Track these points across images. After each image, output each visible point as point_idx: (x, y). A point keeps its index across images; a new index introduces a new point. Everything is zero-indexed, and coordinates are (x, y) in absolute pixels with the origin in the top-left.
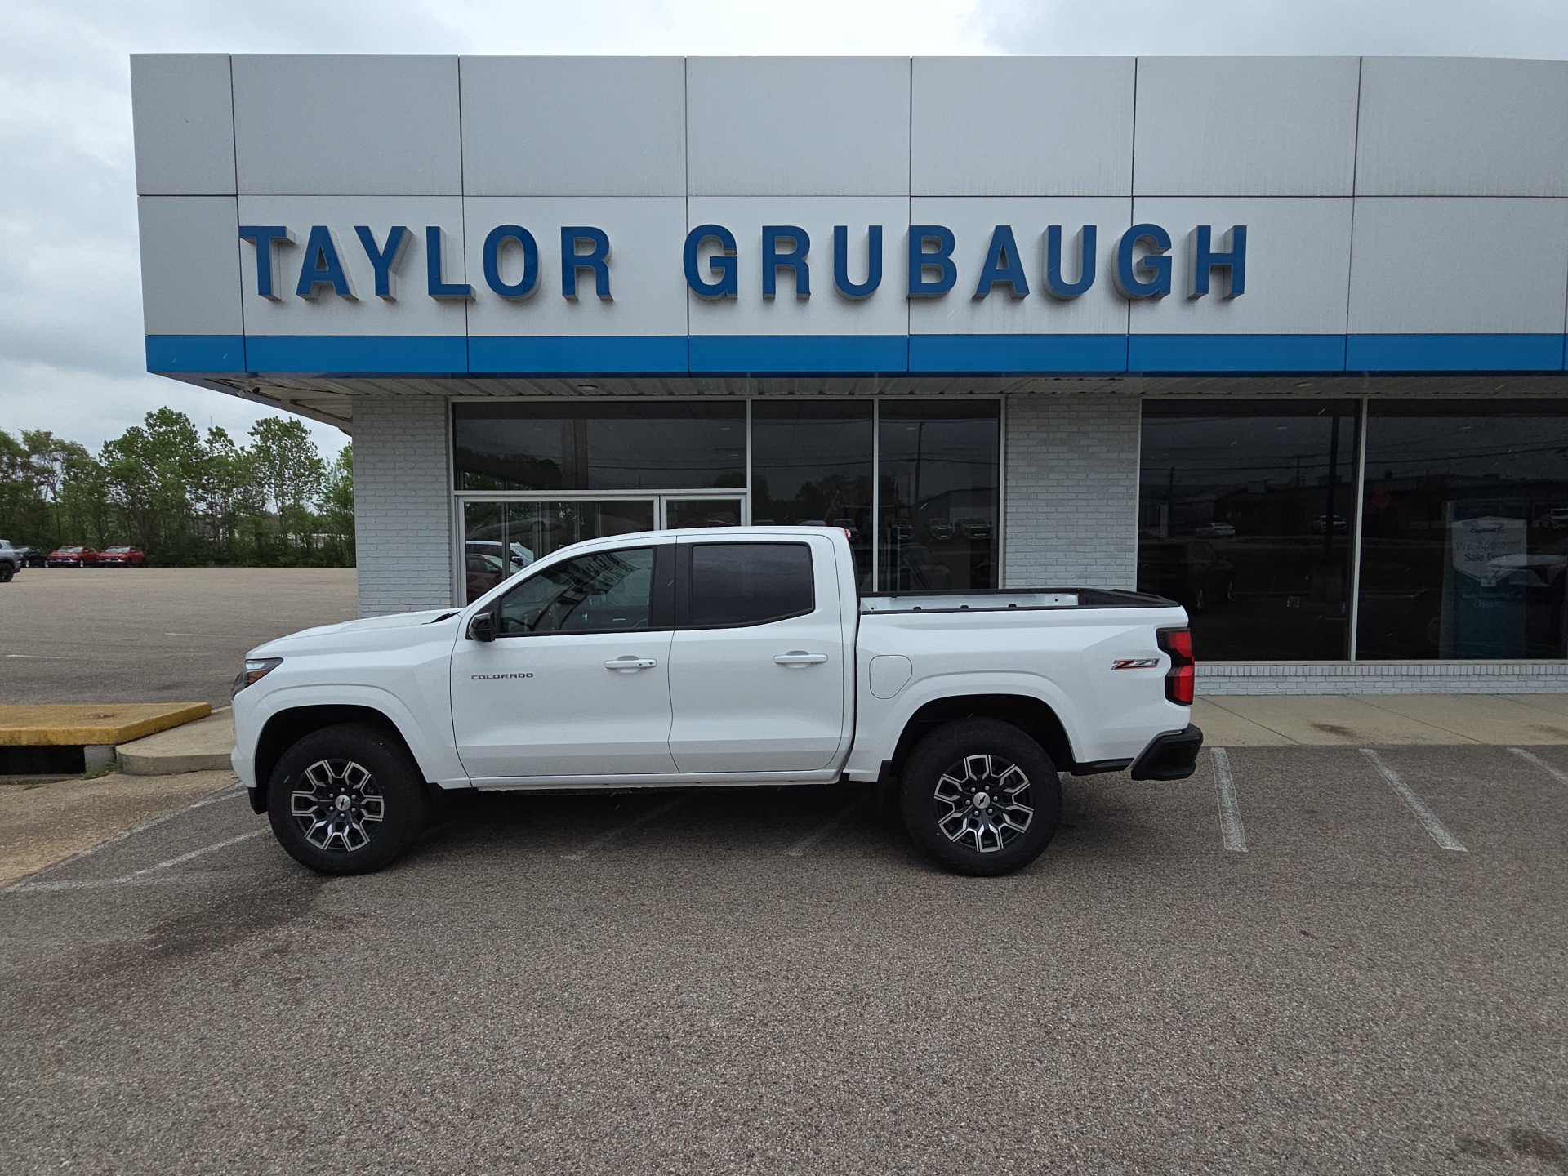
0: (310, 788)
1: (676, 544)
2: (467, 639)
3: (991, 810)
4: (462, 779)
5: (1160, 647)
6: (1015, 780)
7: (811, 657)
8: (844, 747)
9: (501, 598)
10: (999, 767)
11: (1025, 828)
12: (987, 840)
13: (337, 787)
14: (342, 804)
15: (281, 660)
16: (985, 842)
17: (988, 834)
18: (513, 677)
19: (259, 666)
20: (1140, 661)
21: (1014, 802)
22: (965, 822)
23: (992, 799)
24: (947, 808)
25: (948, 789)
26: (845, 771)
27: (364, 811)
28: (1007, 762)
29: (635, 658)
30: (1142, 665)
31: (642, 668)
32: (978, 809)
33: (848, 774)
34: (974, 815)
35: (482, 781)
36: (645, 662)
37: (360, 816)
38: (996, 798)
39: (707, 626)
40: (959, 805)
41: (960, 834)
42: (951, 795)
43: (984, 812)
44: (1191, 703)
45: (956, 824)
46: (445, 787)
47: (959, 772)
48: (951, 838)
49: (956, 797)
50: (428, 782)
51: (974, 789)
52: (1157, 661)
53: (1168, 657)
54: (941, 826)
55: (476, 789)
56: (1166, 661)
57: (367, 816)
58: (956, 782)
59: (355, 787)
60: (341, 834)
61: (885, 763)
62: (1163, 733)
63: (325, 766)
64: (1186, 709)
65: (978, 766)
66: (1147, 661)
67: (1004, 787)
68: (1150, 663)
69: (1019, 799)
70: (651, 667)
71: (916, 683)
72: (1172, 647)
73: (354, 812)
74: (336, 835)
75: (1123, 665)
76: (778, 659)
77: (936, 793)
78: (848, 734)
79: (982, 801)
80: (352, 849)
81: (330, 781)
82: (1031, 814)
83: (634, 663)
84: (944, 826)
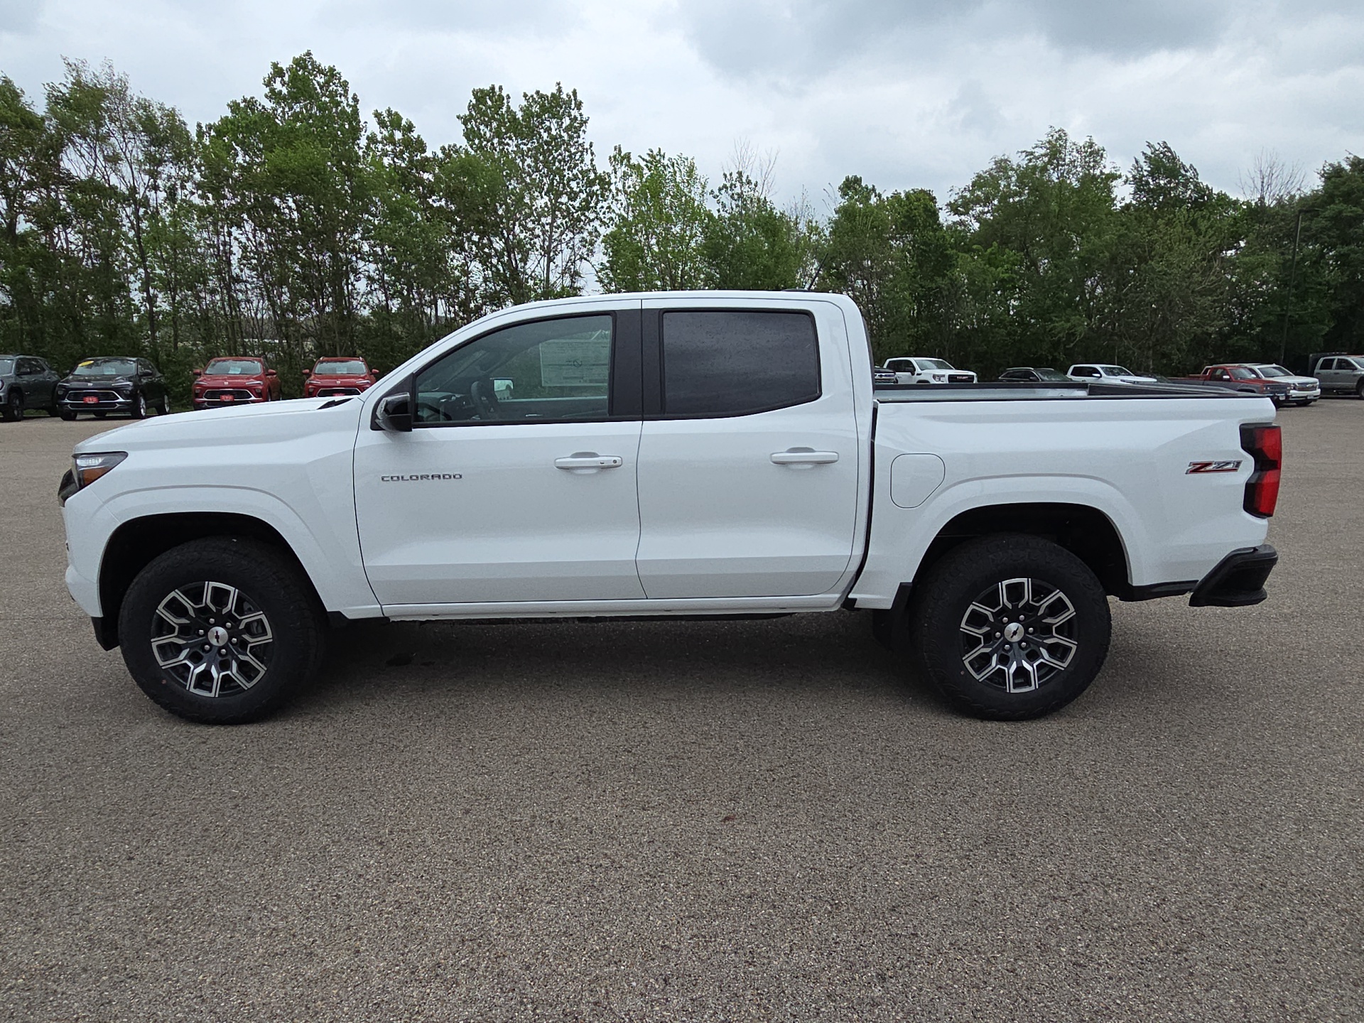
0: (171, 630)
1: (641, 310)
2: (373, 428)
3: (1024, 644)
4: (369, 607)
5: (1243, 448)
6: (1057, 608)
7: (818, 455)
8: (854, 567)
9: (414, 377)
10: (1039, 593)
11: (1065, 665)
12: (1018, 679)
13: (204, 618)
14: (217, 637)
15: (125, 455)
16: (1017, 681)
17: (1021, 671)
18: (436, 479)
19: (96, 462)
20: (1219, 463)
21: (1054, 634)
22: (994, 658)
23: (1026, 631)
24: (973, 642)
25: (977, 619)
26: (851, 596)
27: (246, 637)
28: (1050, 587)
29: (593, 455)
30: (1221, 468)
31: (604, 468)
32: (1009, 643)
33: (855, 600)
34: (1004, 650)
35: (395, 609)
36: (607, 460)
37: (243, 644)
38: (1031, 629)
39: (684, 415)
40: (989, 637)
41: (987, 672)
42: (980, 627)
43: (1016, 646)
44: (1271, 515)
45: (984, 660)
46: (350, 616)
47: (992, 600)
48: (977, 677)
49: (986, 629)
50: (328, 610)
51: (1005, 619)
52: (1238, 464)
53: (1251, 459)
54: (966, 663)
55: (387, 618)
56: (1249, 462)
57: (252, 641)
58: (987, 611)
59: (225, 611)
60: (229, 672)
61: (903, 587)
62: (1238, 550)
63: (177, 596)
64: (1264, 522)
65: (1015, 591)
66: (1228, 463)
67: (1044, 616)
68: (1230, 466)
69: (1060, 630)
70: (615, 466)
71: (947, 488)
72: (1257, 446)
73: (236, 644)
74: (223, 676)
75: (1199, 468)
76: (776, 457)
77: (963, 625)
78: (859, 552)
79: (1015, 633)
80: (250, 685)
81: (192, 613)
82: (1074, 648)
83: (594, 461)
84: (970, 663)
